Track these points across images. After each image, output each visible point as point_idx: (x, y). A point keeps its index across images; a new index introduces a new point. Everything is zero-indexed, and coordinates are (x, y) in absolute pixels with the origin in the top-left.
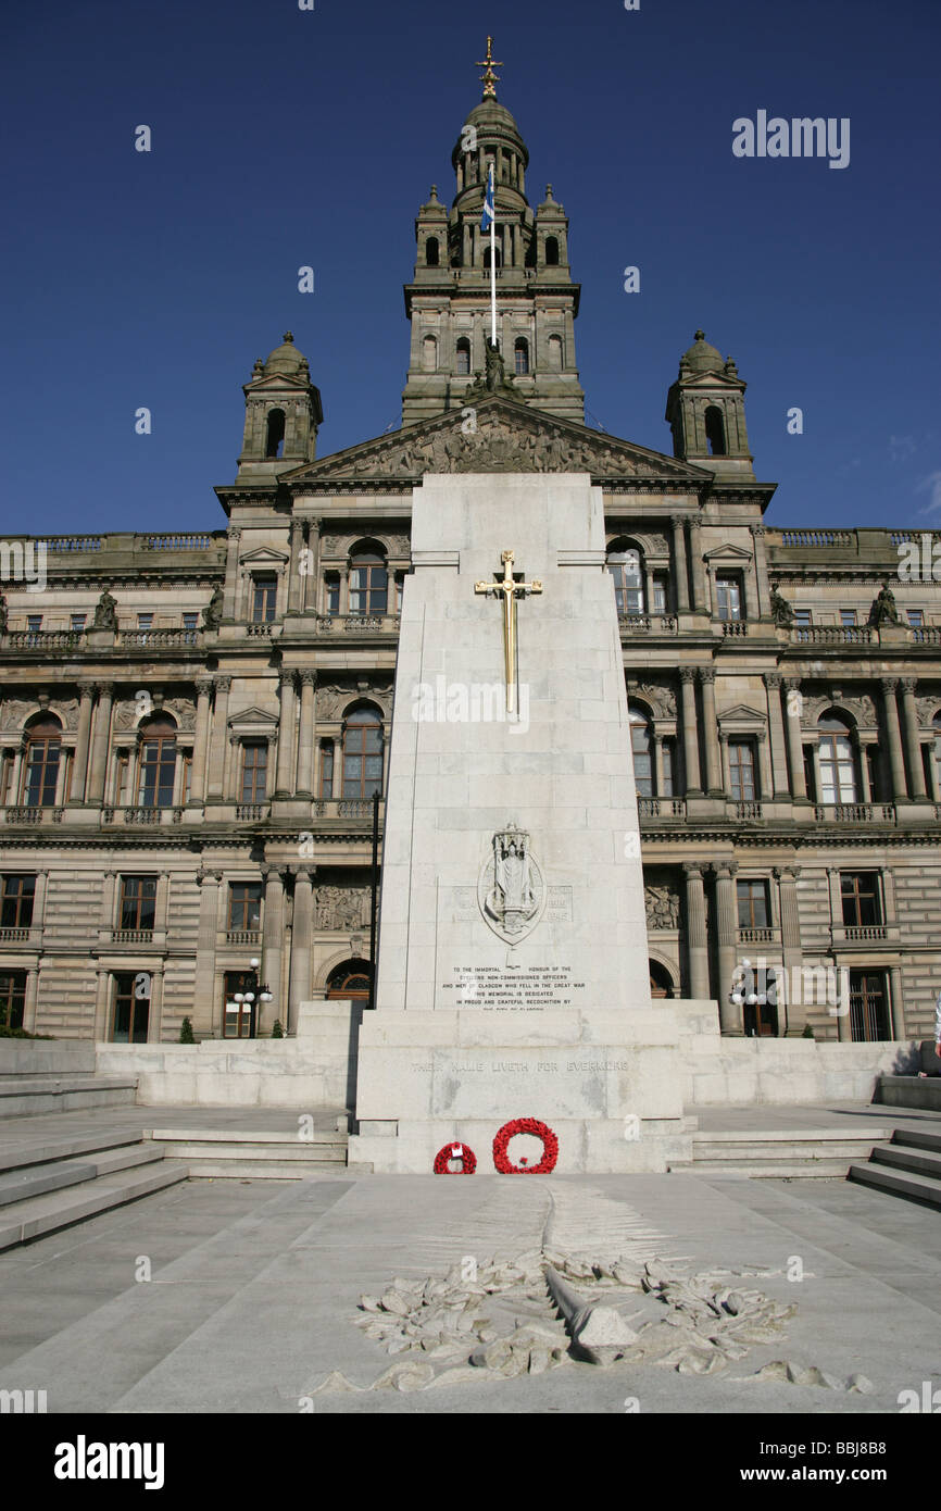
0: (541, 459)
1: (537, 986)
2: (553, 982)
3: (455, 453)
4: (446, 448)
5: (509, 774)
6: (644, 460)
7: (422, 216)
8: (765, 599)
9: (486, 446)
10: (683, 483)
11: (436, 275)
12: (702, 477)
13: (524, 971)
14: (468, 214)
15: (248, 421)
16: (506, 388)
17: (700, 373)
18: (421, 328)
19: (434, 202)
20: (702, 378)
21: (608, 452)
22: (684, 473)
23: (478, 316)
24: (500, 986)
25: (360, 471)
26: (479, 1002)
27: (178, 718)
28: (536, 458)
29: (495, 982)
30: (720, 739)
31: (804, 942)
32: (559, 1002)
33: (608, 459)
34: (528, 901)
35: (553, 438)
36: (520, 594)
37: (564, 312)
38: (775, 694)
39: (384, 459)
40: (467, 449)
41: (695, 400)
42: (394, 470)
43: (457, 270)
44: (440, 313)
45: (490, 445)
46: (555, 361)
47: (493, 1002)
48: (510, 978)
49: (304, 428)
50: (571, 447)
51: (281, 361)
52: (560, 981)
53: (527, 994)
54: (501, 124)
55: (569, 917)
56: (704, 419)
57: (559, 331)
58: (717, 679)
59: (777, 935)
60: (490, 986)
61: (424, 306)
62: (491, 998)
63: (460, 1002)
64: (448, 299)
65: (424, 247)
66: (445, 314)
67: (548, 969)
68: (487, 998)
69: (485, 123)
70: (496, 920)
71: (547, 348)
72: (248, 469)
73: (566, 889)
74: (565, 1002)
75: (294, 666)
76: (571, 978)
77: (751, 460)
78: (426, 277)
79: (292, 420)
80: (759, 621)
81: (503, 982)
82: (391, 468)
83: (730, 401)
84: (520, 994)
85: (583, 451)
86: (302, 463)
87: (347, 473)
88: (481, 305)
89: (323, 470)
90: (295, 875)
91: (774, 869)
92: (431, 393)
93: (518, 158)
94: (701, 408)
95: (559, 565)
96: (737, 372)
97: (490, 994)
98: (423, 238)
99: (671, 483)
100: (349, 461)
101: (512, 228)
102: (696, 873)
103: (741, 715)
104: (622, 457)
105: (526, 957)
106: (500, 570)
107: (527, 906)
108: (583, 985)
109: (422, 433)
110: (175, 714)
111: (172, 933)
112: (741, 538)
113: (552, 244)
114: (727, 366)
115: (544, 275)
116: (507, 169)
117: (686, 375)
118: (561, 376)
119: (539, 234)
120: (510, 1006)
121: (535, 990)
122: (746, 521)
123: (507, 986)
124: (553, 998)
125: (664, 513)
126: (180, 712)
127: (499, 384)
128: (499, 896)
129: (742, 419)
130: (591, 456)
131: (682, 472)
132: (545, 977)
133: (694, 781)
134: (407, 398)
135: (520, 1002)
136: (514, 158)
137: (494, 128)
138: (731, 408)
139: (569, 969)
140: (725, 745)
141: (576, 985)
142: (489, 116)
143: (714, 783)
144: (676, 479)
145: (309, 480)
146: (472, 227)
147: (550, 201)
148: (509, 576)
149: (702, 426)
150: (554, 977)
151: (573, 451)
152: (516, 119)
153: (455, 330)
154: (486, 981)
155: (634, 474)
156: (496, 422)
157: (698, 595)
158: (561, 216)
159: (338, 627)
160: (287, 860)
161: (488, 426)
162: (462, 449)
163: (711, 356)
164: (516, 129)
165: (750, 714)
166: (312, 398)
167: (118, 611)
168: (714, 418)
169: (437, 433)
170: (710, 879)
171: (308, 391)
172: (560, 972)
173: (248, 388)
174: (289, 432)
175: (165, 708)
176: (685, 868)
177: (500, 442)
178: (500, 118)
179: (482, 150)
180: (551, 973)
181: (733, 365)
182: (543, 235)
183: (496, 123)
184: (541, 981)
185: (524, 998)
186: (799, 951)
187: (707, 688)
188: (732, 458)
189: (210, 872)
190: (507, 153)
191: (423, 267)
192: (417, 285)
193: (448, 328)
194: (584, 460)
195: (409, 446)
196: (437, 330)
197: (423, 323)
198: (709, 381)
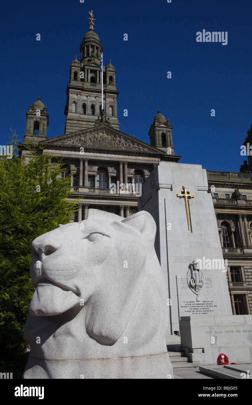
0: (117, 144)
1: (205, 306)
2: (209, 305)
3: (93, 141)
4: (90, 138)
5: (192, 247)
6: (146, 147)
7: (73, 64)
9: (101, 139)
10: (157, 154)
11: (77, 83)
12: (162, 153)
13: (201, 302)
14: (86, 66)
15: (28, 123)
16: (107, 122)
17: (160, 123)
18: (72, 99)
19: (76, 60)
20: (161, 124)
21: (136, 144)
22: (157, 151)
23: (89, 97)
24: (196, 307)
25: (64, 143)
26: (191, 311)
28: (116, 144)
29: (194, 305)
32: (211, 311)
33: (136, 146)
34: (201, 283)
35: (120, 138)
36: (189, 198)
37: (114, 99)
39: (71, 140)
40: (95, 139)
41: (159, 131)
42: (74, 144)
43: (83, 82)
44: (77, 95)
45: (103, 139)
46: (111, 113)
47: (194, 311)
48: (198, 304)
49: (45, 128)
50: (126, 141)
51: (38, 106)
52: (211, 305)
53: (203, 309)
54: (96, 39)
55: (211, 287)
56: (161, 136)
57: (113, 104)
60: (193, 307)
61: (73, 92)
62: (194, 310)
63: (186, 311)
64: (80, 91)
65: (73, 74)
66: (79, 95)
67: (207, 302)
68: (193, 310)
69: (91, 38)
70: (193, 288)
71: (109, 109)
72: (27, 138)
73: (209, 279)
74: (213, 311)
76: (213, 304)
77: (174, 149)
78: (73, 83)
79: (42, 125)
81: (196, 305)
82: (73, 143)
83: (168, 131)
84: (201, 309)
85: (129, 143)
86: (45, 139)
87: (59, 143)
88: (90, 94)
89: (53, 142)
92: (75, 119)
93: (100, 50)
94: (161, 132)
95: (198, 190)
96: (170, 123)
97: (193, 309)
98: (73, 71)
99: (153, 154)
100: (60, 140)
101: (99, 71)
104: (140, 146)
105: (201, 299)
106: (183, 191)
107: (201, 284)
108: (216, 306)
109: (83, 133)
113: (111, 78)
114: (167, 121)
115: (108, 87)
116: (97, 53)
117: (156, 123)
118: (113, 118)
119: (107, 75)
120: (199, 312)
121: (204, 307)
123: (197, 306)
124: (209, 310)
125: (151, 162)
127: (105, 121)
128: (193, 282)
129: (171, 137)
130: (131, 145)
131: (156, 151)
132: (207, 304)
134: (68, 120)
135: (201, 311)
137: (93, 40)
138: (168, 134)
139: (212, 302)
141: (215, 306)
142: (92, 36)
144: (155, 153)
145: (48, 144)
146: (88, 70)
147: (110, 65)
148: (186, 193)
149: (160, 138)
150: (209, 304)
151: (126, 142)
152: (99, 38)
153: (82, 101)
154: (192, 305)
155: (143, 150)
156: (104, 132)
158: (114, 70)
161: (102, 133)
162: (94, 139)
163: (163, 119)
164: (99, 40)
166: (48, 118)
168: (164, 136)
169: (87, 134)
171: (47, 116)
172: (210, 303)
173: (28, 113)
174: (41, 128)
177: (105, 138)
178: (95, 37)
179: (90, 46)
180: (208, 303)
181: (169, 121)
182: (108, 75)
183: (94, 38)
184: (206, 305)
185: (202, 310)
190: (97, 48)
191: (73, 80)
192: (71, 86)
193: (80, 100)
194: (129, 145)
195: (79, 137)
196: (77, 100)
197: (72, 97)
198: (162, 125)
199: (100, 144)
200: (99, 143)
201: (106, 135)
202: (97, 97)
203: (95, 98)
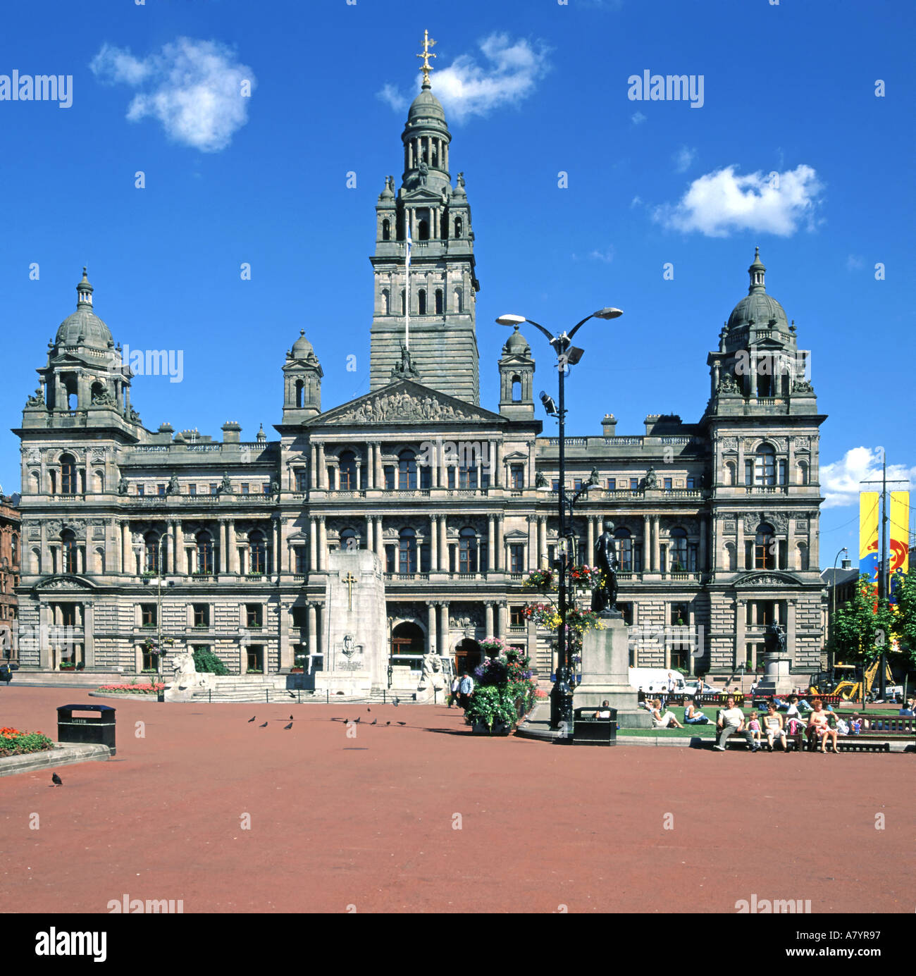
0: (427, 413)
3: (385, 409)
4: (381, 406)
6: (475, 411)
7: (380, 204)
8: (533, 478)
9: (400, 405)
10: (494, 423)
11: (388, 248)
12: (503, 421)
14: (408, 201)
15: (286, 386)
16: (411, 371)
17: (511, 356)
18: (380, 285)
19: (387, 192)
21: (458, 409)
23: (413, 275)
27: (265, 533)
28: (424, 412)
30: (506, 546)
31: (538, 633)
34: (352, 649)
35: (432, 400)
37: (463, 272)
38: (534, 525)
39: (352, 412)
40: (390, 406)
42: (357, 419)
44: (391, 275)
45: (402, 405)
46: (456, 305)
49: (313, 390)
51: (300, 350)
56: (511, 382)
57: (460, 285)
58: (506, 518)
59: (526, 630)
61: (381, 270)
64: (395, 265)
65: (381, 226)
66: (393, 275)
70: (346, 653)
72: (291, 414)
75: (315, 514)
77: (533, 405)
78: (382, 250)
79: (308, 386)
80: (529, 490)
83: (525, 372)
85: (447, 407)
86: (313, 412)
87: (334, 420)
89: (323, 419)
90: (320, 606)
91: (526, 602)
94: (510, 377)
98: (380, 220)
99: (488, 423)
100: (334, 414)
101: (435, 210)
102: (489, 605)
103: (515, 535)
106: (348, 576)
109: (370, 399)
110: (263, 531)
111: (270, 628)
112: (522, 448)
113: (458, 222)
114: (526, 351)
115: (452, 246)
116: (435, 151)
118: (460, 316)
119: (450, 216)
122: (526, 439)
125: (485, 438)
126: (265, 530)
127: (408, 368)
128: (346, 648)
129: (530, 382)
130: (451, 410)
131: (493, 418)
133: (492, 566)
134: (374, 333)
136: (440, 143)
138: (525, 376)
140: (509, 548)
143: (502, 565)
144: (490, 421)
145: (318, 424)
147: (459, 188)
149: (509, 386)
151: (442, 406)
153: (400, 285)
155: (470, 419)
156: (406, 392)
157: (500, 479)
158: (465, 201)
159: (334, 497)
160: (316, 599)
161: (401, 393)
162: (388, 406)
165: (519, 534)
166: (316, 372)
167: (232, 483)
168: (516, 382)
169: (377, 399)
170: (496, 608)
171: (313, 370)
173: (285, 367)
174: (306, 392)
175: (259, 529)
176: (485, 603)
177: (407, 402)
179: (419, 140)
181: (529, 350)
182: (453, 216)
186: (535, 637)
187: (501, 523)
188: (523, 405)
189: (284, 604)
191: (381, 242)
192: (378, 256)
193: (395, 284)
194: (448, 411)
195: (364, 405)
196: (389, 286)
197: (381, 282)
198: (515, 361)
199: (398, 414)
200: (396, 414)
201: (407, 396)
202: (430, 272)
203: (426, 275)
